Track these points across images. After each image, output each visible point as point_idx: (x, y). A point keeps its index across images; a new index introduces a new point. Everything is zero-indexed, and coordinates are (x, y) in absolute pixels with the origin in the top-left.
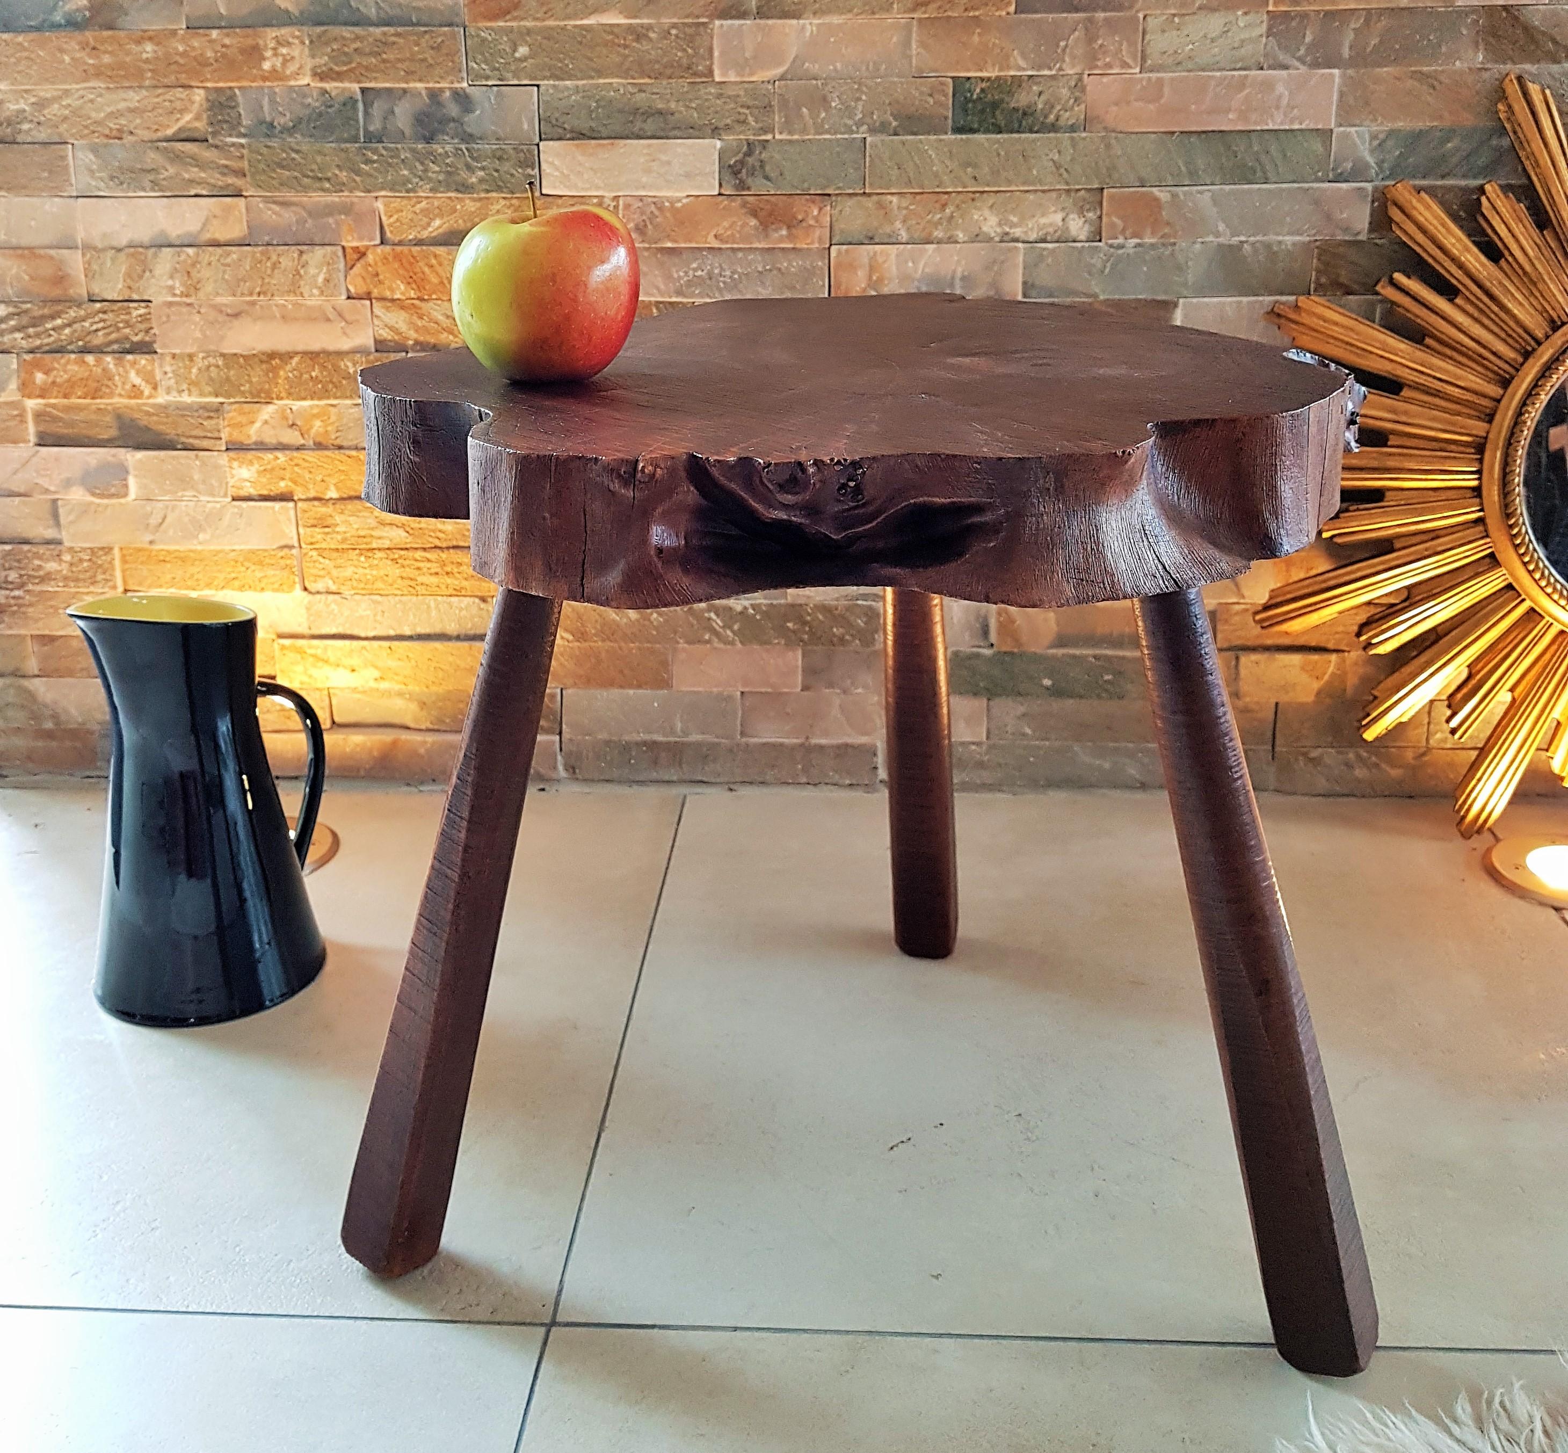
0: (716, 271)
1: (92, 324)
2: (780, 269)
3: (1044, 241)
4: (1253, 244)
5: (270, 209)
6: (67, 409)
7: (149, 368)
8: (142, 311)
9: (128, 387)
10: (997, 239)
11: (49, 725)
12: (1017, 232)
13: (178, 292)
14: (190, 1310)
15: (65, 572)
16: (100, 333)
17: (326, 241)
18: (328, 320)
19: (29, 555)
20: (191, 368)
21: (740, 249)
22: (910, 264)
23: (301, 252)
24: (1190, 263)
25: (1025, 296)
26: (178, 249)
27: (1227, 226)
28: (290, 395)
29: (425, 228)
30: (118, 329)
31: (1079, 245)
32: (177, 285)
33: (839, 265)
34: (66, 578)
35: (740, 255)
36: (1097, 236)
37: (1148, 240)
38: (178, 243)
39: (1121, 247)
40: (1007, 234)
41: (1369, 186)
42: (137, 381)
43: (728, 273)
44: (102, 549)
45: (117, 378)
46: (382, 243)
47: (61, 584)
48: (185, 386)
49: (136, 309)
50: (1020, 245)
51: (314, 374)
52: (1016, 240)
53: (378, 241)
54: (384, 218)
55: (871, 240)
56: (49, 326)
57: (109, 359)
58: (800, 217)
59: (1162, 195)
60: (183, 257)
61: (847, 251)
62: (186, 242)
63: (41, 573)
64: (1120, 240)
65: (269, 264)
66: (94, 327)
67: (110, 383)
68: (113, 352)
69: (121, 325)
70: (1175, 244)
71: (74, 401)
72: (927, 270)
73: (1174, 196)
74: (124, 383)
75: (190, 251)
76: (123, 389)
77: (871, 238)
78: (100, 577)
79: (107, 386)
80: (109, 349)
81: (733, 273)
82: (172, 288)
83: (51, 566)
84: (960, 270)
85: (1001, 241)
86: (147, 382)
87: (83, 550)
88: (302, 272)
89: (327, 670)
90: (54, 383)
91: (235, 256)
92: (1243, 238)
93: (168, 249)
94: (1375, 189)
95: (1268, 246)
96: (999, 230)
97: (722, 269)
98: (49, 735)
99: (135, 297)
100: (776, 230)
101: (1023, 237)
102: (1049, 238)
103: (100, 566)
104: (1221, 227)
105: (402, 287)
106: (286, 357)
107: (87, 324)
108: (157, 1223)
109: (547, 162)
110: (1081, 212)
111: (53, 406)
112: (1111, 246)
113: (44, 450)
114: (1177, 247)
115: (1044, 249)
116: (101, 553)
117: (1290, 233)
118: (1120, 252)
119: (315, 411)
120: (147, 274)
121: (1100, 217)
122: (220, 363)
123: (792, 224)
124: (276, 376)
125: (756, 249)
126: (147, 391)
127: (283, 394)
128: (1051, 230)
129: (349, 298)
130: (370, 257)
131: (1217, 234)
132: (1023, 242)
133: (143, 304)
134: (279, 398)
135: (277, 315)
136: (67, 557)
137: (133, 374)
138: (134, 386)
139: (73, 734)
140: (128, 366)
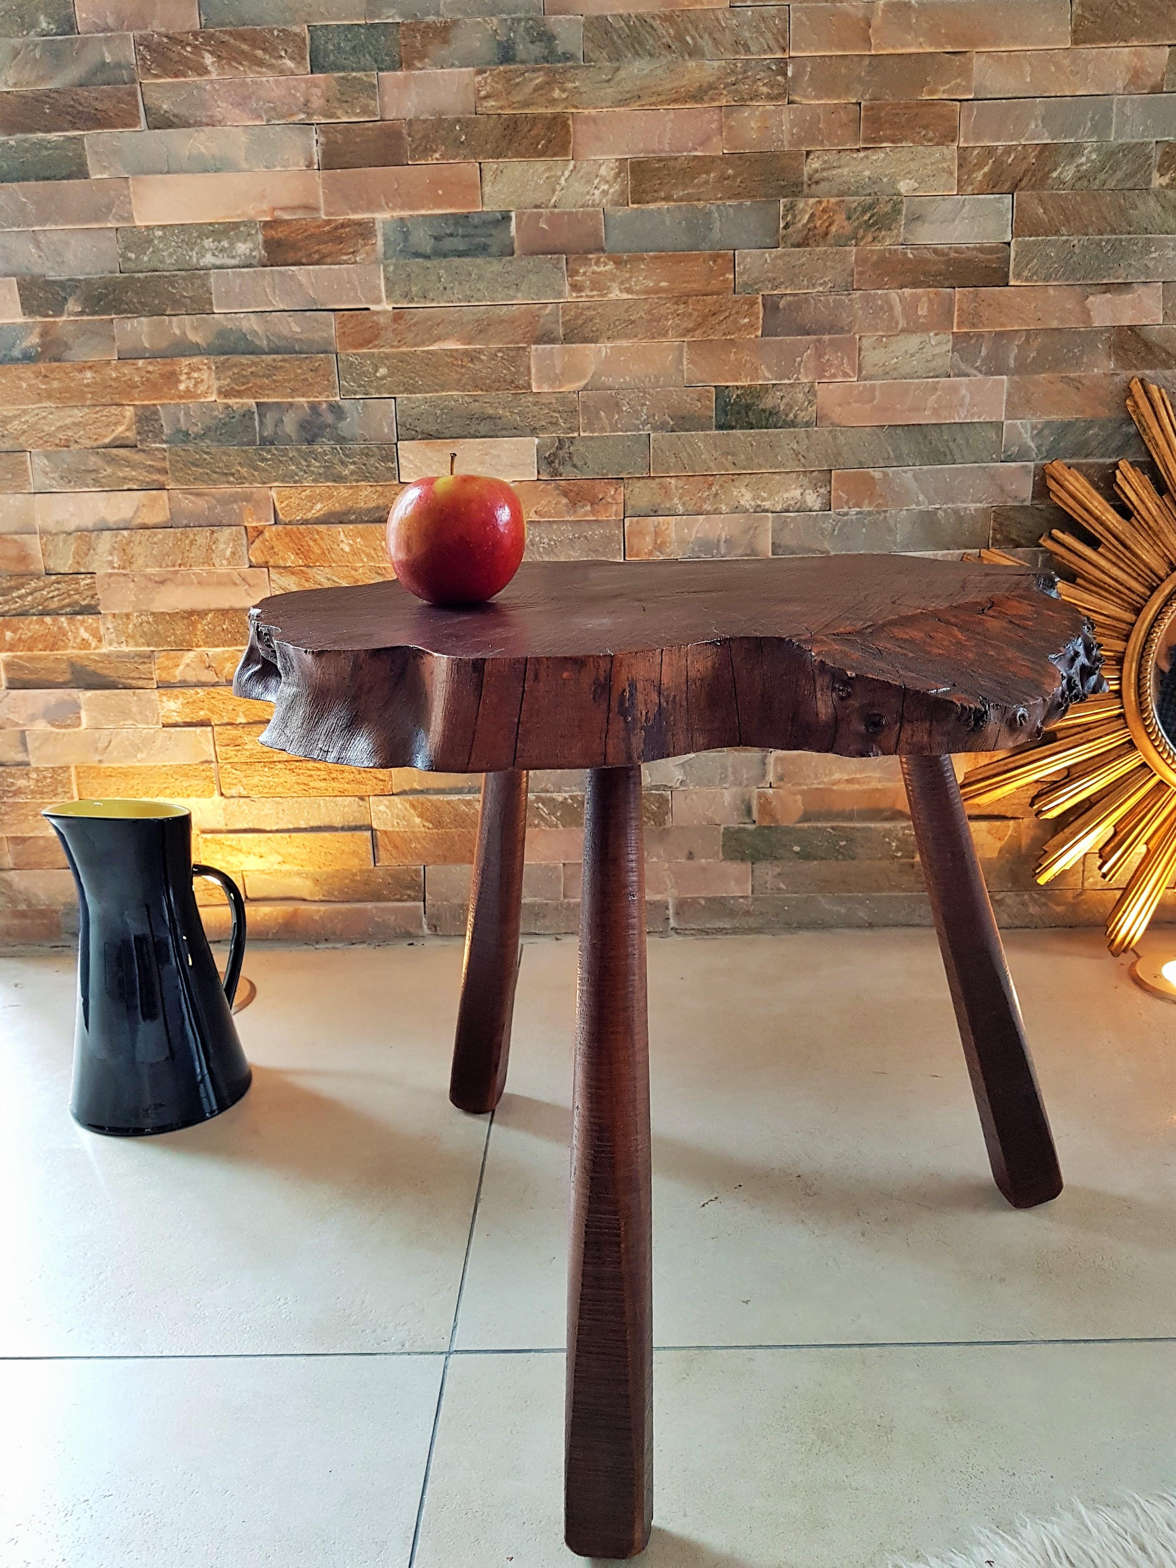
0: (537, 539)
1: (48, 593)
2: (586, 537)
3: (787, 511)
4: (945, 511)
5: (186, 499)
6: (31, 659)
7: (95, 625)
8: (88, 581)
9: (78, 640)
10: (751, 510)
11: (23, 907)
12: (767, 504)
13: (116, 565)
14: (164, 1355)
15: (32, 787)
16: (56, 599)
17: (232, 523)
18: (235, 584)
19: (4, 774)
20: (128, 624)
21: (554, 521)
22: (686, 531)
23: (213, 532)
24: (899, 526)
25: (773, 554)
26: (115, 532)
27: (926, 497)
28: (206, 643)
29: (310, 511)
30: (70, 596)
31: (814, 513)
32: (116, 559)
33: (630, 533)
34: (33, 792)
35: (555, 527)
36: (827, 506)
37: (866, 509)
38: (115, 527)
39: (846, 514)
40: (759, 506)
41: (1031, 465)
42: (86, 635)
43: (546, 540)
44: (61, 768)
45: (70, 634)
46: (276, 523)
47: (29, 797)
48: (123, 639)
49: (83, 579)
50: (770, 514)
51: (225, 627)
52: (766, 511)
53: (273, 522)
54: (277, 504)
55: (655, 513)
56: (14, 595)
57: (63, 619)
58: (600, 496)
59: (877, 474)
60: (119, 538)
61: (637, 522)
62: (121, 526)
63: (14, 788)
64: (846, 509)
65: (187, 542)
66: (51, 595)
67: (64, 638)
68: (66, 614)
69: (72, 592)
70: (885, 511)
71: (37, 653)
72: (699, 535)
73: (885, 474)
74: (75, 638)
75: (125, 533)
76: (75, 642)
77: (656, 512)
78: (60, 790)
79: (63, 641)
80: (63, 612)
81: (550, 540)
82: (111, 563)
83: (22, 783)
84: (724, 534)
85: (755, 512)
86: (94, 636)
87: (47, 769)
88: (213, 547)
89: (241, 857)
90: (20, 639)
91: (160, 536)
92: (938, 506)
93: (108, 532)
94: (1036, 467)
95: (956, 512)
96: (753, 503)
97: (542, 538)
98: (23, 915)
99: (83, 570)
100: (582, 507)
101: (771, 508)
102: (791, 508)
103: (61, 781)
104: (921, 498)
105: (292, 557)
106: (202, 614)
107: (45, 593)
108: (133, 1288)
109: (403, 457)
110: (815, 488)
111: (20, 657)
112: (839, 514)
113: (13, 692)
114: (888, 514)
115: (788, 517)
116: (60, 771)
117: (973, 502)
118: (845, 518)
119: (226, 655)
120: (92, 552)
121: (830, 492)
122: (151, 620)
123: (594, 502)
124: (195, 629)
125: (567, 521)
126: (94, 643)
127: (201, 643)
128: (792, 502)
129: (250, 567)
130: (267, 534)
131: (918, 503)
132: (772, 512)
133: (89, 576)
134: (198, 646)
135: (195, 582)
136: (34, 775)
137: (82, 630)
138: (84, 640)
139: (42, 913)
140: (78, 624)
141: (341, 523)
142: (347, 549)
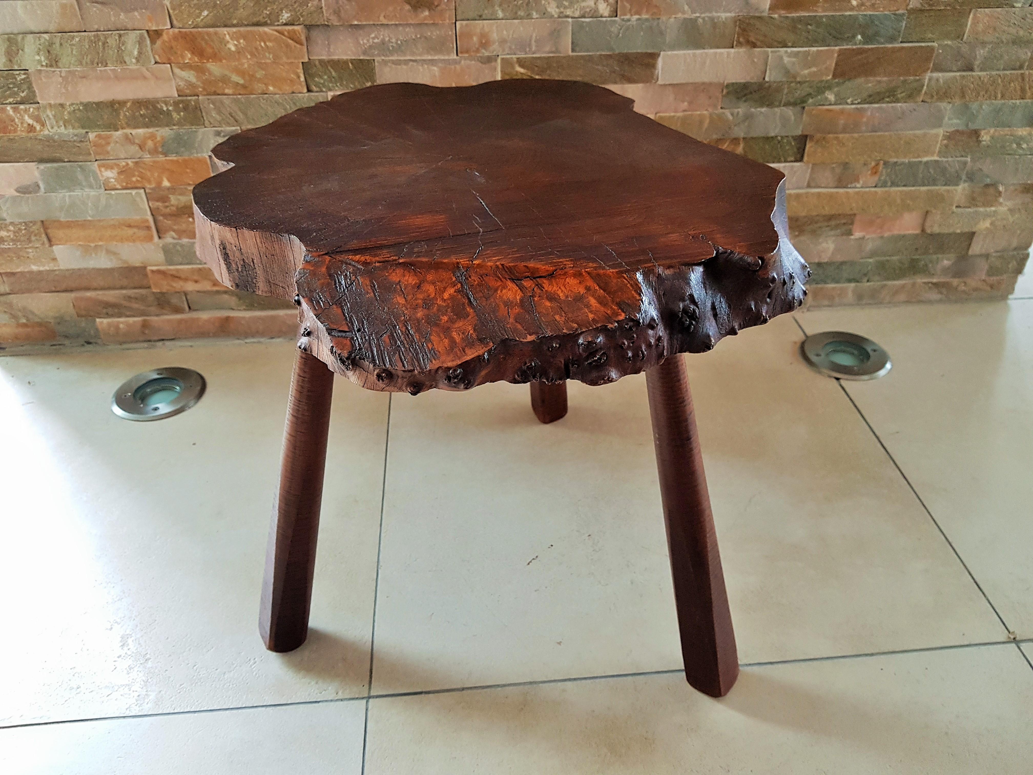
0: (387, 39)
2: (426, 38)
3: (583, 17)
4: (703, 19)
5: (95, 7)
7: (36, 113)
8: (23, 77)
9: (25, 125)
10: (556, 16)
12: (568, 12)
13: (44, 64)
15: (12, 237)
17: (136, 27)
18: (145, 78)
20: (64, 112)
21: (400, 24)
22: (505, 32)
23: (120, 36)
24: (668, 30)
25: (572, 52)
26: (38, 35)
27: (690, 7)
28: (129, 126)
29: (199, 17)
30: (10, 89)
31: (604, 19)
32: (43, 59)
33: (461, 34)
34: (13, 240)
35: (401, 28)
36: (615, 13)
37: (645, 16)
38: (37, 31)
39: (629, 20)
40: (562, 13)
42: (31, 122)
43: (394, 40)
44: (31, 222)
45: (17, 120)
46: (172, 27)
47: (11, 244)
48: (62, 123)
49: (19, 74)
50: (570, 20)
51: (142, 113)
52: (567, 17)
53: (169, 27)
54: (171, 11)
55: (480, 18)
57: (9, 108)
58: (436, 4)
60: (42, 41)
61: (467, 25)
62: (42, 30)
64: (628, 17)
65: (100, 44)
67: (13, 123)
68: (10, 103)
69: (11, 86)
70: (659, 19)
72: (514, 36)
74: (22, 123)
75: (46, 36)
76: (22, 126)
77: (480, 16)
78: (33, 238)
79: (12, 125)
80: (7, 102)
81: (397, 40)
82: (40, 62)
84: (534, 35)
85: (559, 17)
86: (37, 122)
87: (21, 223)
88: (123, 48)
89: (181, 283)
91: (77, 39)
92: (698, 15)
93: (32, 35)
95: (712, 19)
96: (557, 10)
97: (390, 38)
98: (25, 325)
99: (16, 68)
100: (422, 12)
101: (571, 15)
102: (586, 15)
103: (33, 232)
104: (686, 8)
105: (189, 56)
106: (122, 103)
112: (623, 20)
114: (660, 21)
115: (583, 22)
116: (31, 225)
117: (725, 11)
118: (628, 23)
119: (147, 135)
120: (20, 51)
121: (617, 2)
122: (81, 108)
123: (432, 7)
124: (118, 115)
125: (411, 24)
126: (38, 127)
127: (125, 125)
128: (588, 10)
129: (156, 63)
130: (165, 37)
131: (684, 12)
132: (572, 18)
133: (22, 72)
134: (123, 128)
135: (112, 76)
136: (11, 228)
137: (26, 117)
138: (29, 125)
139: (40, 324)
140: (22, 112)
141: (226, 26)
142: (233, 49)
